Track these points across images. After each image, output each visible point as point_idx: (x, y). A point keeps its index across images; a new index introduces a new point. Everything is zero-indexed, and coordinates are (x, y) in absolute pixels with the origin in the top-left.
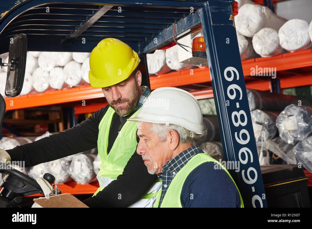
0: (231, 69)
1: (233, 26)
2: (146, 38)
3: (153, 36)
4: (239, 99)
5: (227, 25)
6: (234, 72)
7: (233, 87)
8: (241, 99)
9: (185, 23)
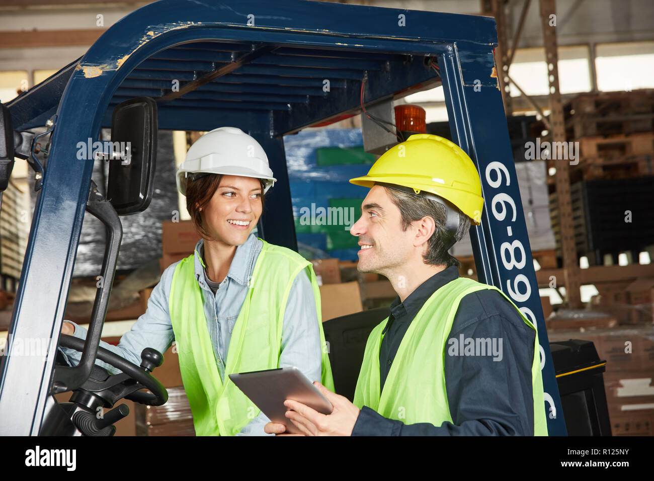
0: (496, 165)
1: (498, 89)
2: (289, 105)
3: (307, 102)
4: (512, 219)
5: (488, 86)
6: (501, 171)
7: (502, 198)
8: (514, 219)
9: (388, 80)
